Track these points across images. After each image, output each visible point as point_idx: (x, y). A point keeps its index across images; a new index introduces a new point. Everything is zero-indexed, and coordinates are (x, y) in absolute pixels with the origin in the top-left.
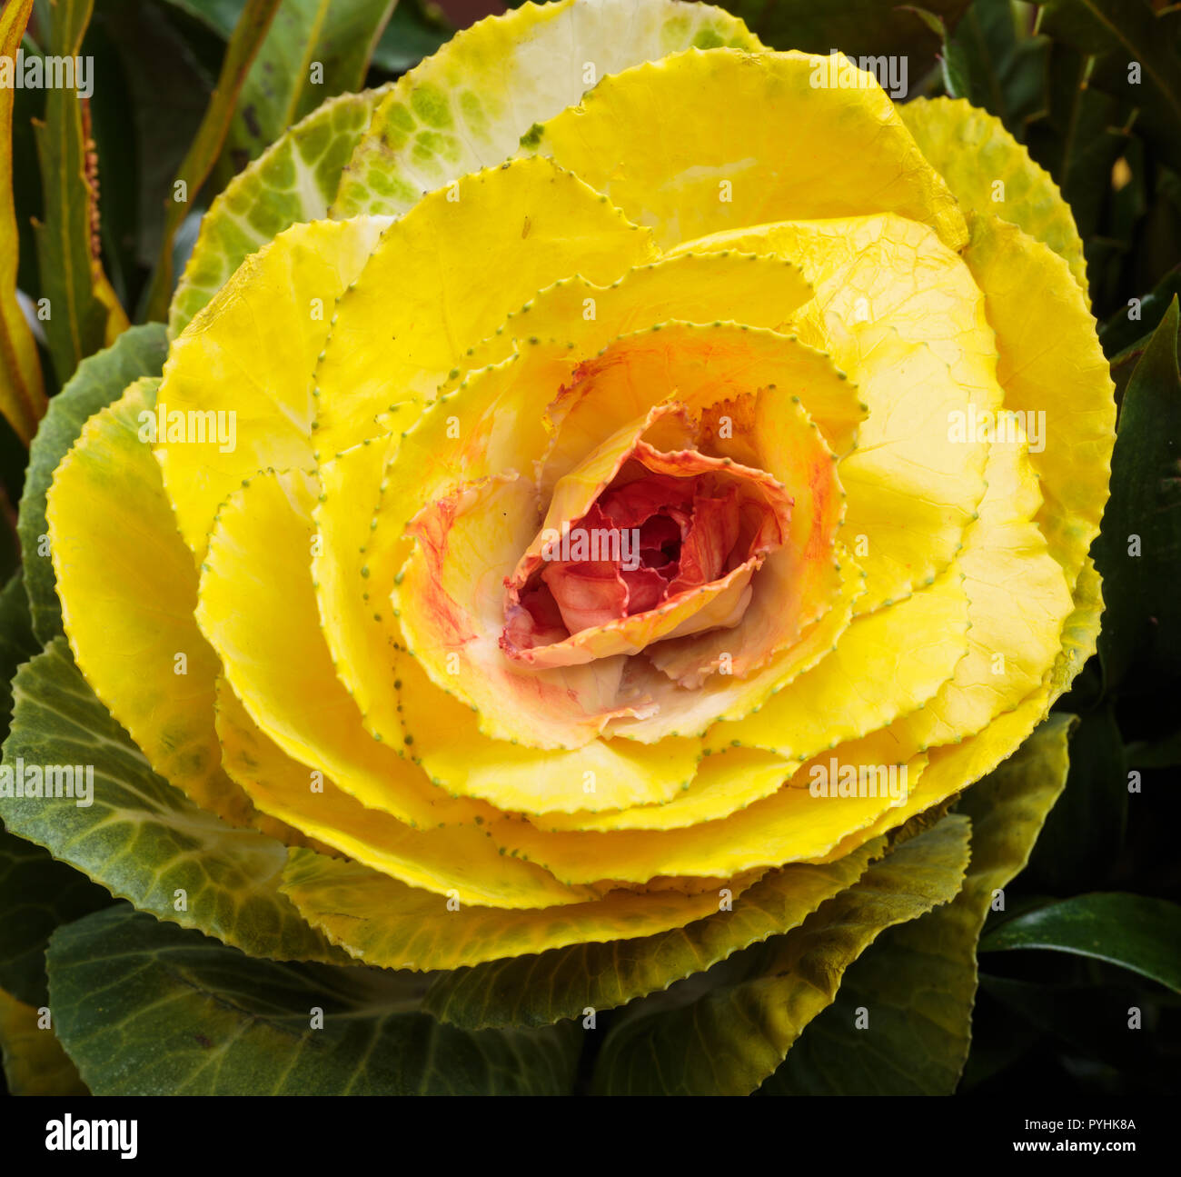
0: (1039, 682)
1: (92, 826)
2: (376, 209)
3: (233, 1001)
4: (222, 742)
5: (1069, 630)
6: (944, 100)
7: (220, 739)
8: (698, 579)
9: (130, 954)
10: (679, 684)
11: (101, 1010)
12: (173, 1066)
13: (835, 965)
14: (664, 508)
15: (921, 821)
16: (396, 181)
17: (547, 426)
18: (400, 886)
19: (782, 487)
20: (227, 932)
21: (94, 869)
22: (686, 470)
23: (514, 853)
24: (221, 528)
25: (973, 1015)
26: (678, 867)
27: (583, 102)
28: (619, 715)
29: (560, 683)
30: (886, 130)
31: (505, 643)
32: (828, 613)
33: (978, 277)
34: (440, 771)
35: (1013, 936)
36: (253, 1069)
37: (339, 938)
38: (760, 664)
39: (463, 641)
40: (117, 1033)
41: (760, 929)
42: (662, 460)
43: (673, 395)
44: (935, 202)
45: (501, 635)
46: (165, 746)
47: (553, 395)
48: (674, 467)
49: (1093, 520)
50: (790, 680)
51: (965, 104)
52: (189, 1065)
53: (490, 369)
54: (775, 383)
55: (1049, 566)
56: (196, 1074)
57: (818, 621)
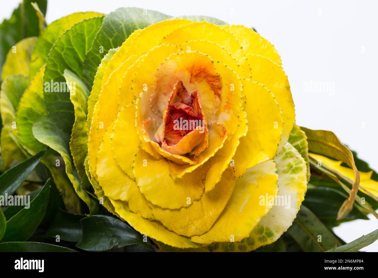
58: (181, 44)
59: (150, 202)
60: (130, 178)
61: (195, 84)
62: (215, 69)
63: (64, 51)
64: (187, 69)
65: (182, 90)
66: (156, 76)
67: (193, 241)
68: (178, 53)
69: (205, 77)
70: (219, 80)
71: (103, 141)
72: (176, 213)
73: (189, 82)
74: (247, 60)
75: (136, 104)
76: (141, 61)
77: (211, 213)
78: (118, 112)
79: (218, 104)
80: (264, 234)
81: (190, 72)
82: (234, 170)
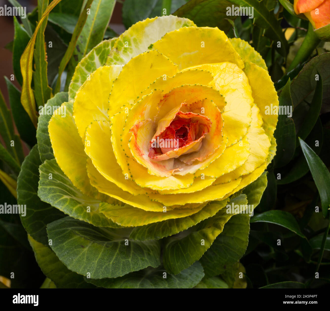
0: (264, 161)
1: (59, 199)
2: (115, 64)
3: (88, 238)
4: (90, 179)
5: (270, 150)
6: (235, 38)
7: (89, 178)
8: (191, 141)
9: (65, 229)
10: (187, 164)
11: (60, 240)
12: (76, 252)
13: (222, 224)
14: (183, 125)
15: (236, 194)
16: (119, 58)
17: (158, 108)
18: (132, 207)
19: (210, 120)
20: (90, 221)
21: (60, 208)
22: (189, 117)
23: (155, 200)
24: (87, 132)
25: (249, 236)
26: (191, 201)
27: (162, 39)
28: (176, 170)
29: (162, 164)
30: (227, 44)
31: (149, 156)
32: (220, 146)
33: (247, 75)
34: (139, 183)
35: (256, 219)
36: (94, 252)
37: (115, 221)
38: (205, 158)
39: (142, 155)
40: (64, 246)
41: (206, 216)
42: (184, 114)
43: (185, 100)
44: (237, 59)
45: (149, 154)
46: (76, 180)
47: (159, 102)
48: (187, 116)
49: (275, 126)
50: (214, 160)
51: (240, 39)
52: (80, 252)
53: (147, 95)
54: (207, 98)
55: (265, 136)
56: (81, 254)
57: (218, 148)
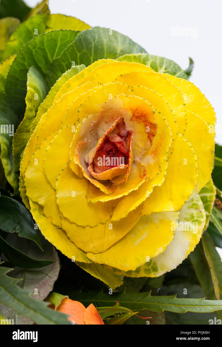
58: (133, 86)
59: (62, 213)
60: (52, 187)
61: (134, 123)
62: (155, 119)
63: (36, 49)
64: (131, 109)
65: (122, 124)
66: (103, 107)
67: (88, 257)
68: (127, 95)
69: (144, 121)
70: (155, 128)
71: (39, 148)
72: (81, 229)
73: (130, 120)
74: (186, 115)
75: (77, 128)
76: (93, 92)
77: (110, 238)
78: (60, 129)
79: (148, 147)
80: (150, 267)
81: (133, 113)
82: (143, 207)
